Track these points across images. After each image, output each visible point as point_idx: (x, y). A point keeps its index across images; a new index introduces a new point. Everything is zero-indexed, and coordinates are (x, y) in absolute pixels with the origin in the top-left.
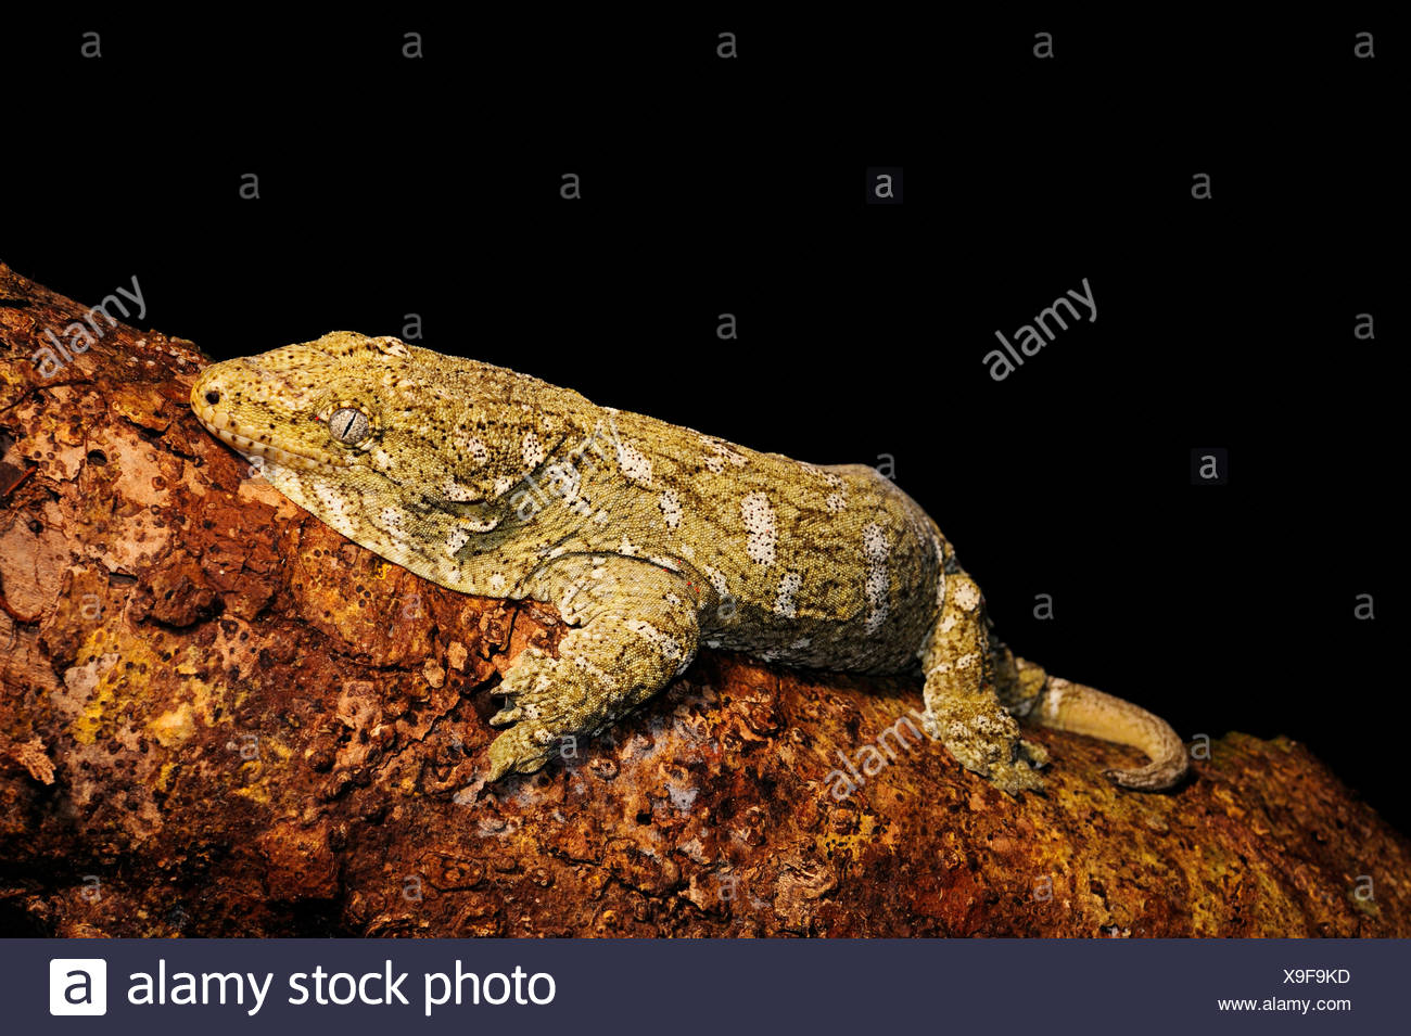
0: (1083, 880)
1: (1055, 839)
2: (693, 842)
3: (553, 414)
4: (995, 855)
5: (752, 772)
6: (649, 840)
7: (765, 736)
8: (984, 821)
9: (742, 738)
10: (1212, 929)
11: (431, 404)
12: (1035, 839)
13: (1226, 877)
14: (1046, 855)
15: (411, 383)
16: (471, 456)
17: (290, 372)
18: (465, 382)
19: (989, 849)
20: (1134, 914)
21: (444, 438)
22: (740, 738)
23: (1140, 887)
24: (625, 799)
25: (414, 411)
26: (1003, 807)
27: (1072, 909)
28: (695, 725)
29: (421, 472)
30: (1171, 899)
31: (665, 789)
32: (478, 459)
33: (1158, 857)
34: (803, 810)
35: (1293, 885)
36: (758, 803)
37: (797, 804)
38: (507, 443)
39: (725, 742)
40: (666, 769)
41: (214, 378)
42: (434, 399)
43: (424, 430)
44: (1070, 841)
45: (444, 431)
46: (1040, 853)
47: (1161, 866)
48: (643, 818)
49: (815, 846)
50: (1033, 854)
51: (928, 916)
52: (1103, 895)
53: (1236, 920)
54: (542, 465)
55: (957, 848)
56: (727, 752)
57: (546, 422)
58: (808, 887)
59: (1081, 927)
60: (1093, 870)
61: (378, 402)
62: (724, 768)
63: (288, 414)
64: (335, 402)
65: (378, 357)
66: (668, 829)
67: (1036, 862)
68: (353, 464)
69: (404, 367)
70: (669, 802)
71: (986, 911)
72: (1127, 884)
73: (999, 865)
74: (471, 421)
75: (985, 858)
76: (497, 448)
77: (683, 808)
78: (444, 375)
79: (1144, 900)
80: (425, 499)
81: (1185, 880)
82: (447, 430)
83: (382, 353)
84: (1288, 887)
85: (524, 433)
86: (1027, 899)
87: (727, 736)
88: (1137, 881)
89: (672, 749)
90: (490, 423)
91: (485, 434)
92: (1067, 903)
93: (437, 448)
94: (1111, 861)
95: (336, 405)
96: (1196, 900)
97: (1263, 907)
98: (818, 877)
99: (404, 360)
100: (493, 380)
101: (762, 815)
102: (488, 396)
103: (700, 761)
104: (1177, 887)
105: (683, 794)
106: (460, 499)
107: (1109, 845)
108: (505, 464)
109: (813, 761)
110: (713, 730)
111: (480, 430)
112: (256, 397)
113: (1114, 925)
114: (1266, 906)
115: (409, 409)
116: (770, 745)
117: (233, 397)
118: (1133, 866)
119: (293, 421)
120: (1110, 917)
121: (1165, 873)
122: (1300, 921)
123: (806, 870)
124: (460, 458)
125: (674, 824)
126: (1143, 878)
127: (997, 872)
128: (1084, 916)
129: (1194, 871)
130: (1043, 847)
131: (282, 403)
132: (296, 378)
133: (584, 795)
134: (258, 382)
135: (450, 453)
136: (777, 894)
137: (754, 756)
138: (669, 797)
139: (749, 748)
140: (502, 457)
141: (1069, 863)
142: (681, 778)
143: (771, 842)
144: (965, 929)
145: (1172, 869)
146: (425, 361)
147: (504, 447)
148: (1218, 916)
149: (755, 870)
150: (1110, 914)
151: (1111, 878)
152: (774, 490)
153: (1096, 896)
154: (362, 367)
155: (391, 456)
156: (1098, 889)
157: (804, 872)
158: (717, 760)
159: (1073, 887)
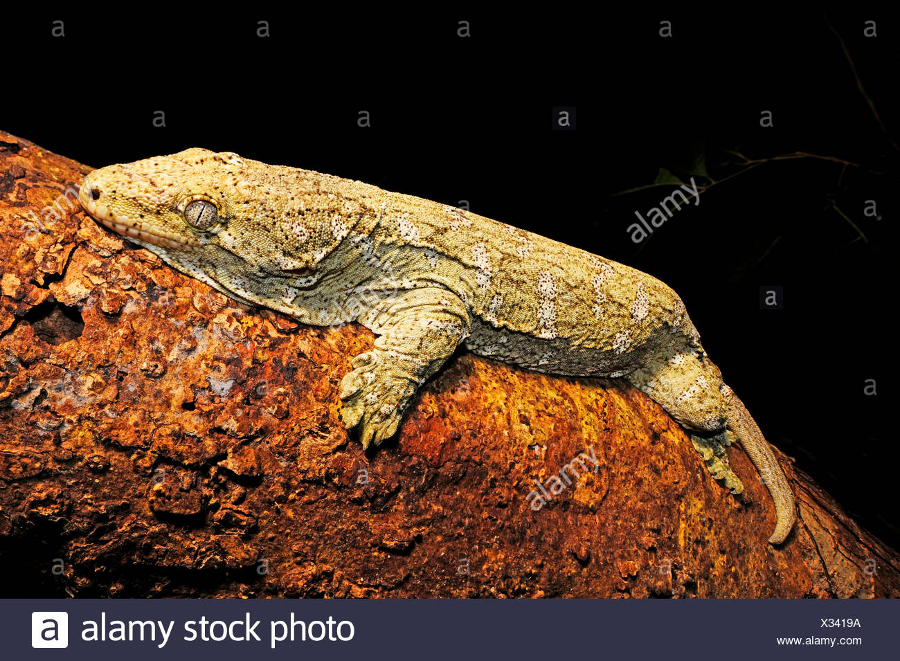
0: (514, 416)
1: (494, 388)
2: (229, 421)
3: (350, 200)
4: (457, 404)
5: (277, 362)
6: (192, 423)
7: (288, 334)
8: (448, 380)
9: (270, 336)
10: (594, 437)
11: (263, 198)
12: (482, 389)
13: (597, 400)
14: (490, 400)
15: (247, 183)
16: (295, 236)
17: (155, 175)
18: (287, 183)
19: (453, 400)
20: (547, 435)
21: (275, 223)
22: (269, 336)
23: (550, 415)
24: (171, 392)
25: (251, 203)
26: (459, 368)
27: (509, 436)
28: (231, 329)
29: (258, 249)
30: (569, 420)
31: (206, 381)
32: (300, 238)
33: (556, 392)
34: (319, 387)
35: (632, 400)
36: (283, 385)
37: (314, 382)
38: (321, 223)
39: (255, 340)
40: (207, 365)
41: (95, 180)
42: (265, 195)
43: (259, 217)
44: (504, 388)
45: (274, 218)
46: (486, 399)
47: (559, 399)
48: (188, 406)
49: (328, 413)
50: (481, 401)
51: (413, 455)
52: (528, 424)
53: (607, 429)
54: (346, 238)
55: (431, 402)
56: (257, 348)
57: (346, 206)
58: (324, 445)
59: (516, 448)
60: (520, 406)
61: (223, 197)
62: (255, 361)
63: (154, 207)
64: (189, 196)
65: (223, 166)
66: (209, 413)
67: (484, 406)
68: (205, 245)
69: (241, 173)
70: (211, 390)
71: (453, 444)
72: (542, 414)
73: (460, 411)
74: (293, 210)
75: (451, 407)
76: (314, 229)
77: (222, 394)
78: (271, 178)
79: (553, 424)
80: (261, 269)
81: (574, 406)
82: (276, 216)
83: (225, 163)
84: (630, 402)
85: (332, 215)
86: (480, 433)
87: (258, 335)
88: (547, 411)
89: (212, 349)
90: (307, 210)
91: (304, 219)
92: (506, 433)
93: (269, 232)
94: (530, 399)
95: (190, 198)
96: (582, 419)
97: (619, 418)
98: (331, 437)
99: (241, 168)
100: (305, 179)
101: (286, 394)
102: (304, 190)
103: (236, 357)
104: (570, 411)
105: (221, 385)
106: (288, 268)
107: (527, 388)
108: (320, 239)
109: (325, 349)
110: (247, 332)
111: (300, 216)
112: (129, 194)
113: (537, 444)
114: (622, 417)
115: (247, 202)
116: (292, 340)
117: (110, 194)
118: (543, 401)
119: (158, 213)
120: (534, 439)
121: (563, 403)
122: (640, 424)
123: (322, 432)
124: (287, 238)
125: (215, 407)
126: (550, 408)
127: (458, 416)
128: (517, 440)
129: (578, 399)
130: (488, 395)
131: (148, 198)
132: (159, 179)
133: (135, 392)
134: (130, 183)
135: (279, 235)
136: (299, 454)
137: (279, 349)
138: (209, 389)
139: (274, 344)
140: (317, 235)
141: (505, 404)
142: (219, 371)
143: (294, 413)
144: (439, 461)
145: (565, 399)
146: (257, 169)
147: (319, 227)
148: (597, 428)
149: (281, 437)
150: (533, 437)
151: (531, 411)
152: (487, 241)
153: (524, 425)
154: (211, 172)
155: (235, 238)
156: (525, 420)
157: (320, 433)
158: (249, 355)
159: (509, 420)
